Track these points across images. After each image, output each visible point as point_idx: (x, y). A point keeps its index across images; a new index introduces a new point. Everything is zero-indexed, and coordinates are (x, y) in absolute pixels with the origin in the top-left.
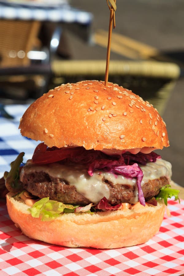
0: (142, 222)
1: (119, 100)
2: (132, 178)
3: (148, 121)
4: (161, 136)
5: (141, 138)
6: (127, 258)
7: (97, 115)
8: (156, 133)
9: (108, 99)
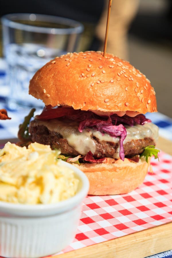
0: (122, 175)
1: (110, 69)
2: (117, 137)
3: (133, 89)
4: (147, 103)
5: (124, 103)
6: (107, 204)
7: (87, 80)
8: (140, 100)
9: (99, 68)
